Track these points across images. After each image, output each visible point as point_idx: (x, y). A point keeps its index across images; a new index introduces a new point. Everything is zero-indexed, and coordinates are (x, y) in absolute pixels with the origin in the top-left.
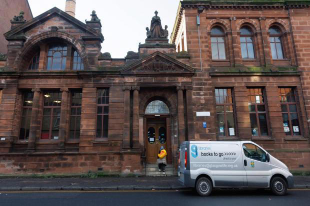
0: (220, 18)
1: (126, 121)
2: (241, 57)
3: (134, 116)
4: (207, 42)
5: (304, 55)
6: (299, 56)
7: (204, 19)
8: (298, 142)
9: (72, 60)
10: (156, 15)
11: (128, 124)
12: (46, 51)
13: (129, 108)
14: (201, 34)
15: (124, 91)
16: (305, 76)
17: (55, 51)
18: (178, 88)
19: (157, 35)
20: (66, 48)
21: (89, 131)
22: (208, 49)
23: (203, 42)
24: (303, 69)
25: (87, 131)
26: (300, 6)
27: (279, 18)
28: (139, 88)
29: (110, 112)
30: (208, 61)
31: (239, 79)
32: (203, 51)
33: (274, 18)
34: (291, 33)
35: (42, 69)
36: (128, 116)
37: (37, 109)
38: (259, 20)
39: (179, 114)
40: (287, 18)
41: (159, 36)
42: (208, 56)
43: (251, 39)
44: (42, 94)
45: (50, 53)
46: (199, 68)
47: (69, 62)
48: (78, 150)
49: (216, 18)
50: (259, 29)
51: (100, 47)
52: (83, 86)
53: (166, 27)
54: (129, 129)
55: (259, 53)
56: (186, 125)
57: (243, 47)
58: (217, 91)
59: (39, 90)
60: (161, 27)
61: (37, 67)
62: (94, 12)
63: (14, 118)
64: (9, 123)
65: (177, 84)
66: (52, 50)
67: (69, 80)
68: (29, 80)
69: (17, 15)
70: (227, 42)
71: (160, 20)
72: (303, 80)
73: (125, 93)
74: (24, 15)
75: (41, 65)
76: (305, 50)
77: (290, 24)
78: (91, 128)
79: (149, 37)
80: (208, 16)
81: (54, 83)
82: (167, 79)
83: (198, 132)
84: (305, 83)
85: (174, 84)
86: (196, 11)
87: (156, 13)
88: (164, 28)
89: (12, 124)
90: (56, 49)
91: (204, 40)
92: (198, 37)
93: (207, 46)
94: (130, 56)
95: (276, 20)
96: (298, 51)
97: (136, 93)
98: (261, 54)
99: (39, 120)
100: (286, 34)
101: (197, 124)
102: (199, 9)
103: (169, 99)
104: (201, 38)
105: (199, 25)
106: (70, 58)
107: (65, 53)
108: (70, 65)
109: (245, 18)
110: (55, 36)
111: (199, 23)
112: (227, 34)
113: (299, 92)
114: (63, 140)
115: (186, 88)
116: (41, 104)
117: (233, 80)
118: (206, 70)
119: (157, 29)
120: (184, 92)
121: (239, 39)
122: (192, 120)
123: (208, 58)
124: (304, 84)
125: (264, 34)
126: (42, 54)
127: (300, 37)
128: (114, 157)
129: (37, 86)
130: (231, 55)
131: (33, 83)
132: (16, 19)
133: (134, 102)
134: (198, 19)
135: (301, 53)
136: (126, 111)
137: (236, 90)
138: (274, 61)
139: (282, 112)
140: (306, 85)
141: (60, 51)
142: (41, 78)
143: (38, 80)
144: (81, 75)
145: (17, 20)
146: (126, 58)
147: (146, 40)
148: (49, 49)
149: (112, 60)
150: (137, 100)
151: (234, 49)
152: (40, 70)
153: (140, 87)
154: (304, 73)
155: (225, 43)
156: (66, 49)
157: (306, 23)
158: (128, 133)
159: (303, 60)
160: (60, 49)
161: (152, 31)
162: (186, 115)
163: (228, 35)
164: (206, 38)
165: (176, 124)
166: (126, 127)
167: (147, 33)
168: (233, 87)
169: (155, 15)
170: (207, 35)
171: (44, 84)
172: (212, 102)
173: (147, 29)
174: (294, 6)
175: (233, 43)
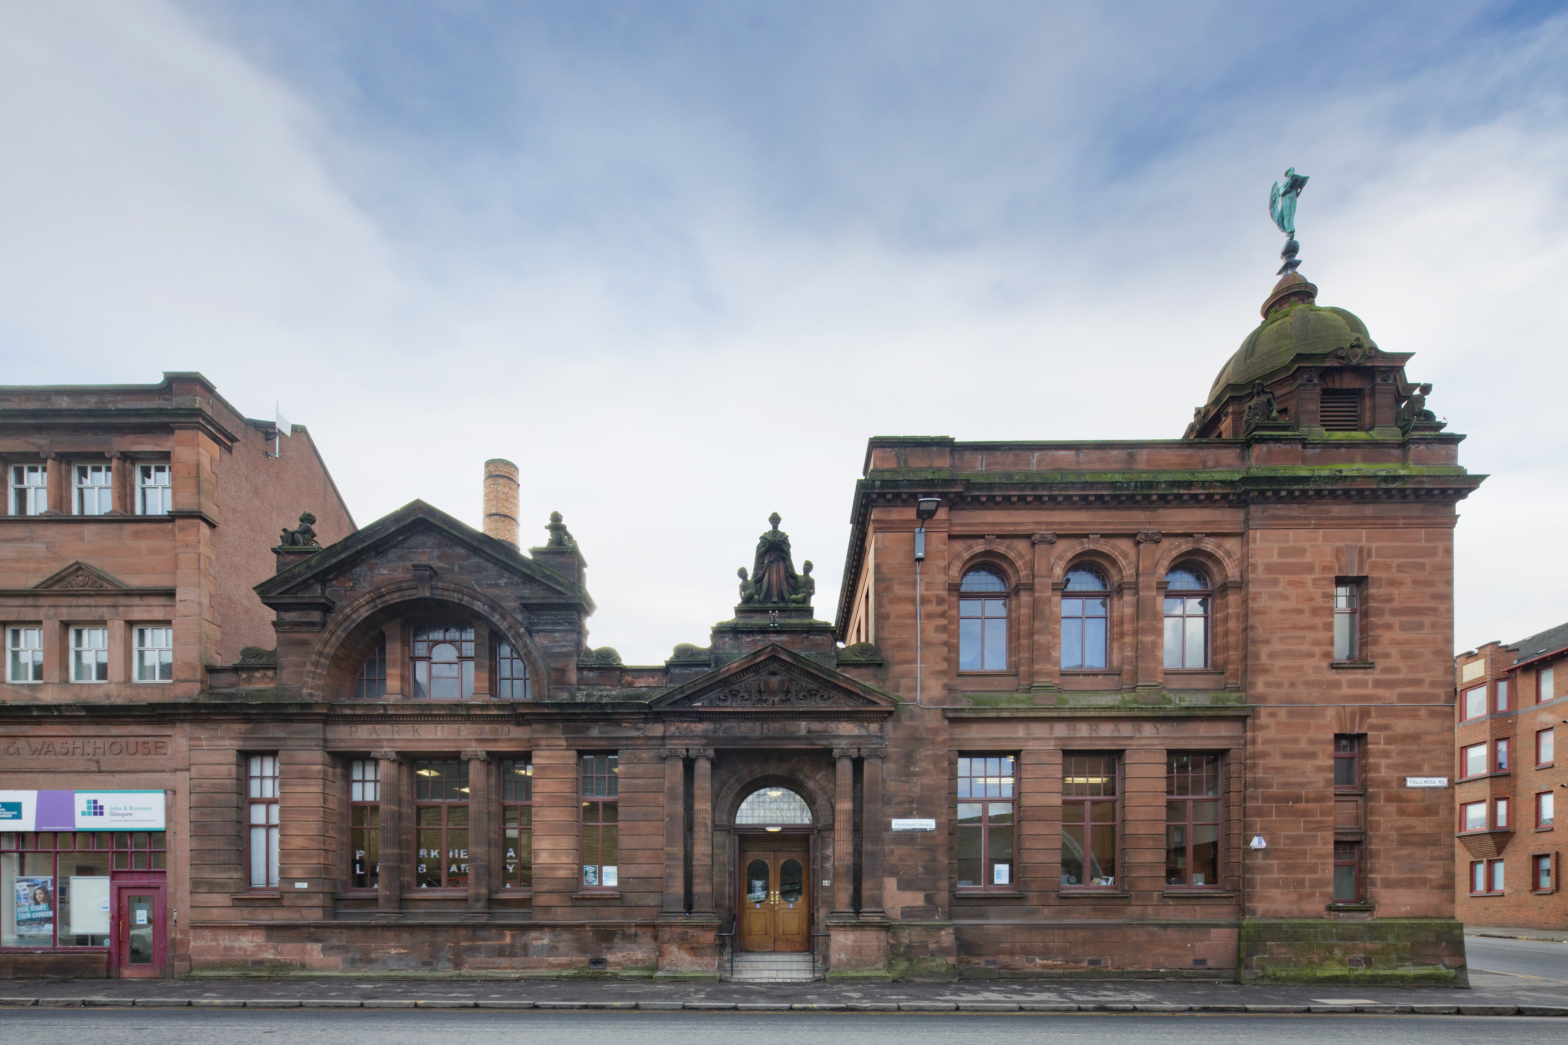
0: (999, 536)
1: (670, 842)
2: (1058, 663)
3: (695, 829)
4: (943, 615)
5: (1272, 655)
6: (1257, 656)
7: (938, 539)
8: (1204, 901)
9: (493, 671)
10: (775, 527)
11: (678, 850)
12: (406, 643)
13: (680, 808)
14: (926, 590)
15: (663, 759)
16: (1263, 719)
17: (437, 643)
18: (836, 753)
19: (775, 592)
20: (470, 635)
21: (558, 869)
22: (944, 637)
23: (930, 616)
24: (1262, 698)
25: (551, 867)
26: (1276, 493)
27: (1208, 535)
28: (711, 753)
29: (620, 817)
30: (944, 673)
31: (1040, 730)
32: (926, 644)
33: (1191, 535)
34: (1241, 585)
35: (400, 697)
36: (679, 829)
37: (396, 808)
38: (1138, 543)
39: (837, 826)
40: (1241, 535)
41: (781, 597)
42: (946, 659)
43: (1104, 605)
44: (404, 769)
45: (421, 649)
46: (912, 695)
47: (485, 675)
48: (529, 916)
49: (982, 537)
50: (1133, 571)
51: (580, 632)
52: (534, 744)
53: (808, 567)
54: (681, 863)
55: (1121, 650)
56: (857, 852)
57: (1068, 632)
58: (963, 764)
59: (394, 756)
60: (789, 568)
61: (383, 691)
62: (556, 518)
63: (327, 831)
64: (315, 845)
65: (835, 741)
66: (425, 638)
67: (487, 727)
68: (359, 727)
69: (294, 526)
70: (1014, 615)
71: (788, 546)
72: (1253, 731)
73: (668, 765)
74: (314, 528)
75: (393, 684)
76: (1281, 640)
77: (1245, 556)
78: (564, 860)
79: (747, 600)
80: (957, 530)
81: (439, 735)
82: (803, 727)
83: (892, 874)
84: (1260, 740)
85: (824, 742)
86: (910, 513)
87: (775, 520)
88: (799, 571)
89: (322, 847)
90: (438, 635)
91: (933, 608)
92: (913, 600)
93: (943, 629)
94: (684, 659)
95: (1199, 541)
96: (1254, 641)
97: (703, 767)
98: (1128, 653)
99: (404, 837)
100: (1224, 588)
101: (892, 852)
102: (923, 507)
103: (811, 785)
104: (924, 601)
105: (920, 560)
106: (486, 662)
107: (469, 649)
108: (487, 684)
109: (1086, 536)
110: (427, 594)
111: (920, 554)
112: (1017, 590)
113: (1233, 767)
114: (483, 891)
115: (864, 753)
116: (405, 796)
117: (1019, 730)
118: (931, 701)
119: (775, 575)
120: (858, 764)
121: (1059, 605)
122: (878, 840)
123: (944, 666)
124: (1254, 742)
125: (1148, 587)
126: (394, 650)
127: (1271, 596)
128: (636, 935)
129: (385, 744)
130: (1024, 655)
131: (374, 737)
132: (289, 538)
133: (697, 792)
134: (920, 540)
135: (1264, 651)
136: (672, 817)
137: (1025, 759)
138: (1167, 673)
139: (1167, 821)
140: (1259, 747)
141: (452, 642)
142: (398, 722)
143: (388, 727)
144: (523, 715)
145: (294, 542)
146: (670, 665)
147: (738, 611)
148: (415, 635)
149: (624, 670)
150: (703, 783)
151: (1036, 637)
152: (391, 700)
153: (716, 750)
154: (1263, 712)
155: (1009, 618)
156: (473, 638)
157: (1302, 552)
158: (680, 873)
159: (1266, 671)
160: (453, 634)
161: (758, 580)
162: (857, 829)
163: (1022, 593)
164: (940, 601)
165: (829, 852)
166: (671, 857)
167: (744, 588)
168: (1020, 751)
169: (769, 527)
170: (944, 593)
171: (409, 740)
172: (944, 793)
173: (742, 573)
174: (1269, 494)
175: (1033, 617)
